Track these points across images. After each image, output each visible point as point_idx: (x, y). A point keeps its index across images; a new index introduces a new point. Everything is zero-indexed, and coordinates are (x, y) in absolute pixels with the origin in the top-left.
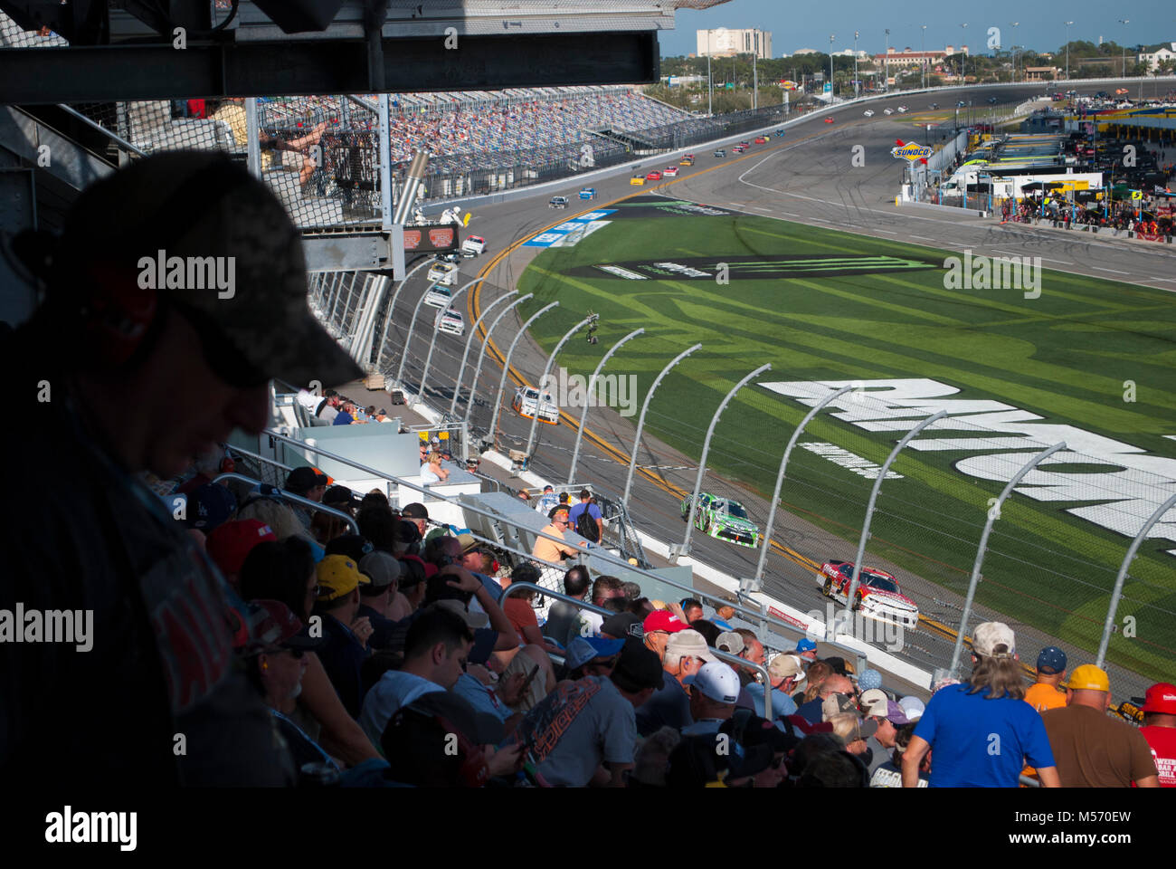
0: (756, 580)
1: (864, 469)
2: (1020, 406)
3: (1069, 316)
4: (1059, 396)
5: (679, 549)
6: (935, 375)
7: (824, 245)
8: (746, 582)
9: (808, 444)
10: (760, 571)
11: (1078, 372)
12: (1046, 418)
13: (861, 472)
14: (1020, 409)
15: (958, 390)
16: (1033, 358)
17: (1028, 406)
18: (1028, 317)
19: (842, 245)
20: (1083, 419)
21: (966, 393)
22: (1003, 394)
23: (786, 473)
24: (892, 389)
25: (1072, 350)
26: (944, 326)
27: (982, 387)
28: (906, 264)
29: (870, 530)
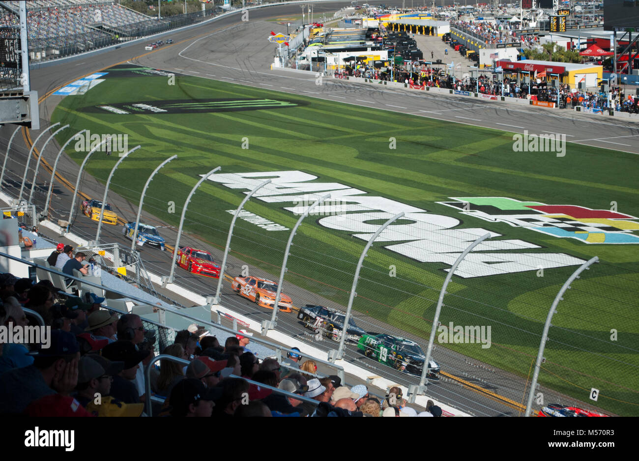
0: (216, 298)
1: (265, 225)
2: (353, 186)
3: (376, 133)
4: (374, 179)
5: (167, 279)
6: (302, 168)
7: (232, 93)
8: (210, 298)
9: (232, 211)
10: (218, 292)
11: (383, 166)
12: (368, 193)
13: (264, 227)
14: (353, 188)
15: (316, 177)
16: (357, 158)
17: (357, 186)
18: (352, 134)
19: (241, 93)
20: (389, 193)
21: (321, 179)
22: (342, 179)
23: (233, 233)
24: (278, 177)
25: (379, 153)
26: (304, 140)
27: (329, 175)
28: (280, 104)
29: (287, 267)
